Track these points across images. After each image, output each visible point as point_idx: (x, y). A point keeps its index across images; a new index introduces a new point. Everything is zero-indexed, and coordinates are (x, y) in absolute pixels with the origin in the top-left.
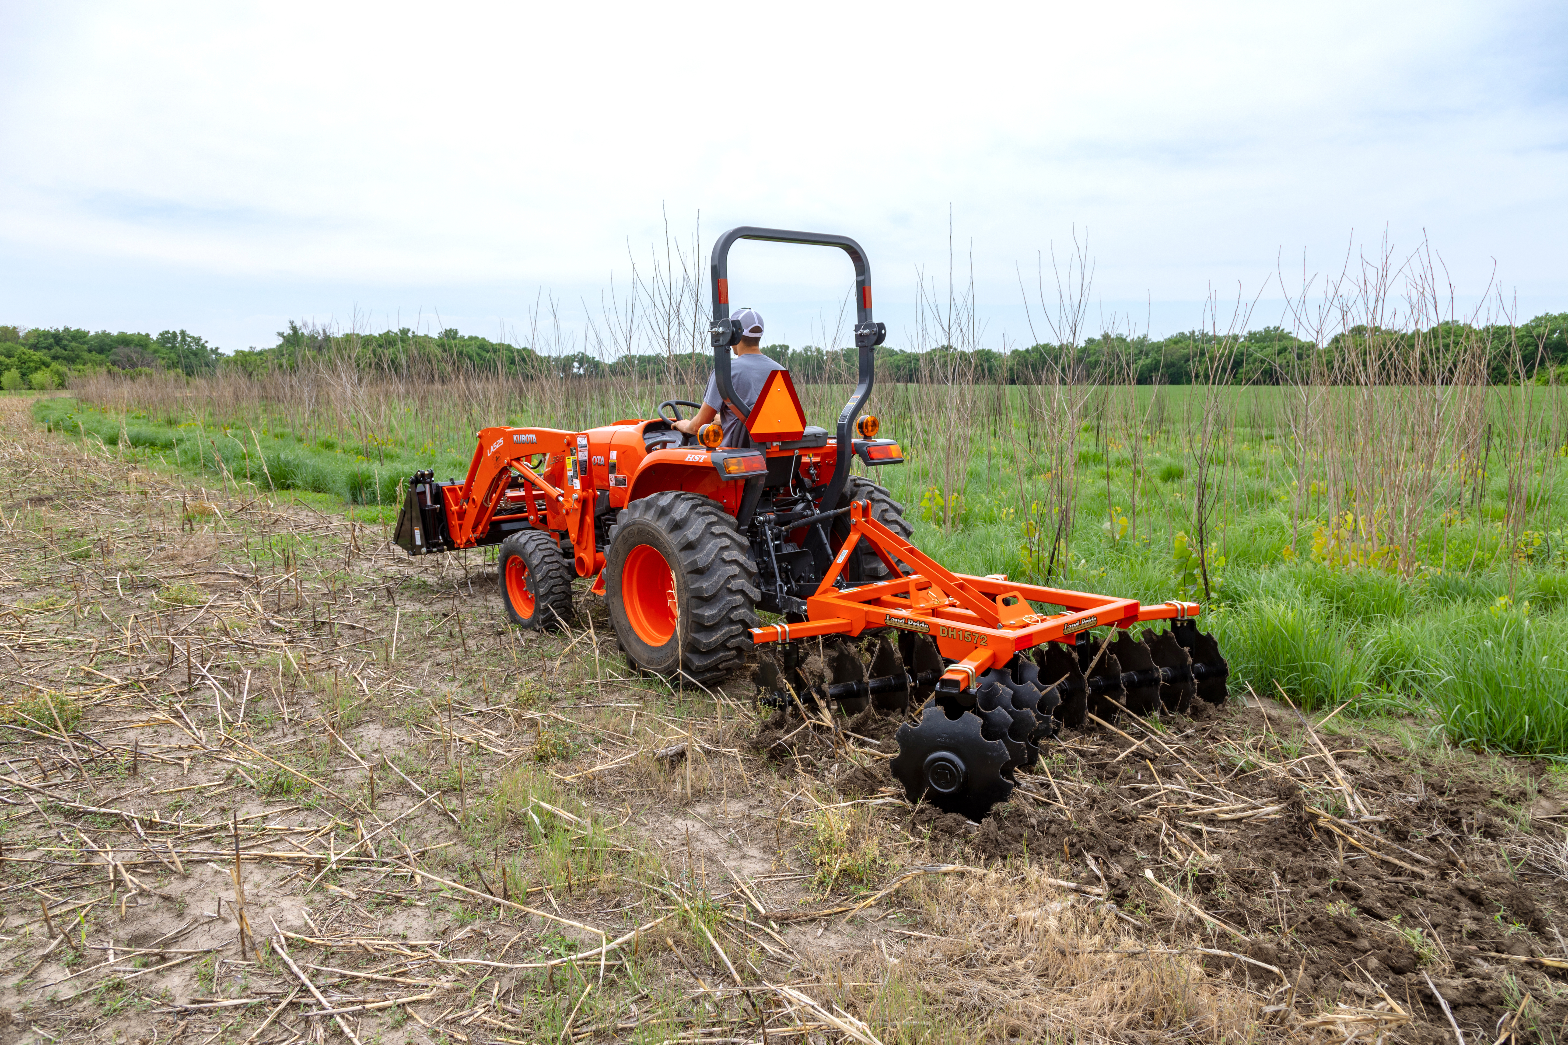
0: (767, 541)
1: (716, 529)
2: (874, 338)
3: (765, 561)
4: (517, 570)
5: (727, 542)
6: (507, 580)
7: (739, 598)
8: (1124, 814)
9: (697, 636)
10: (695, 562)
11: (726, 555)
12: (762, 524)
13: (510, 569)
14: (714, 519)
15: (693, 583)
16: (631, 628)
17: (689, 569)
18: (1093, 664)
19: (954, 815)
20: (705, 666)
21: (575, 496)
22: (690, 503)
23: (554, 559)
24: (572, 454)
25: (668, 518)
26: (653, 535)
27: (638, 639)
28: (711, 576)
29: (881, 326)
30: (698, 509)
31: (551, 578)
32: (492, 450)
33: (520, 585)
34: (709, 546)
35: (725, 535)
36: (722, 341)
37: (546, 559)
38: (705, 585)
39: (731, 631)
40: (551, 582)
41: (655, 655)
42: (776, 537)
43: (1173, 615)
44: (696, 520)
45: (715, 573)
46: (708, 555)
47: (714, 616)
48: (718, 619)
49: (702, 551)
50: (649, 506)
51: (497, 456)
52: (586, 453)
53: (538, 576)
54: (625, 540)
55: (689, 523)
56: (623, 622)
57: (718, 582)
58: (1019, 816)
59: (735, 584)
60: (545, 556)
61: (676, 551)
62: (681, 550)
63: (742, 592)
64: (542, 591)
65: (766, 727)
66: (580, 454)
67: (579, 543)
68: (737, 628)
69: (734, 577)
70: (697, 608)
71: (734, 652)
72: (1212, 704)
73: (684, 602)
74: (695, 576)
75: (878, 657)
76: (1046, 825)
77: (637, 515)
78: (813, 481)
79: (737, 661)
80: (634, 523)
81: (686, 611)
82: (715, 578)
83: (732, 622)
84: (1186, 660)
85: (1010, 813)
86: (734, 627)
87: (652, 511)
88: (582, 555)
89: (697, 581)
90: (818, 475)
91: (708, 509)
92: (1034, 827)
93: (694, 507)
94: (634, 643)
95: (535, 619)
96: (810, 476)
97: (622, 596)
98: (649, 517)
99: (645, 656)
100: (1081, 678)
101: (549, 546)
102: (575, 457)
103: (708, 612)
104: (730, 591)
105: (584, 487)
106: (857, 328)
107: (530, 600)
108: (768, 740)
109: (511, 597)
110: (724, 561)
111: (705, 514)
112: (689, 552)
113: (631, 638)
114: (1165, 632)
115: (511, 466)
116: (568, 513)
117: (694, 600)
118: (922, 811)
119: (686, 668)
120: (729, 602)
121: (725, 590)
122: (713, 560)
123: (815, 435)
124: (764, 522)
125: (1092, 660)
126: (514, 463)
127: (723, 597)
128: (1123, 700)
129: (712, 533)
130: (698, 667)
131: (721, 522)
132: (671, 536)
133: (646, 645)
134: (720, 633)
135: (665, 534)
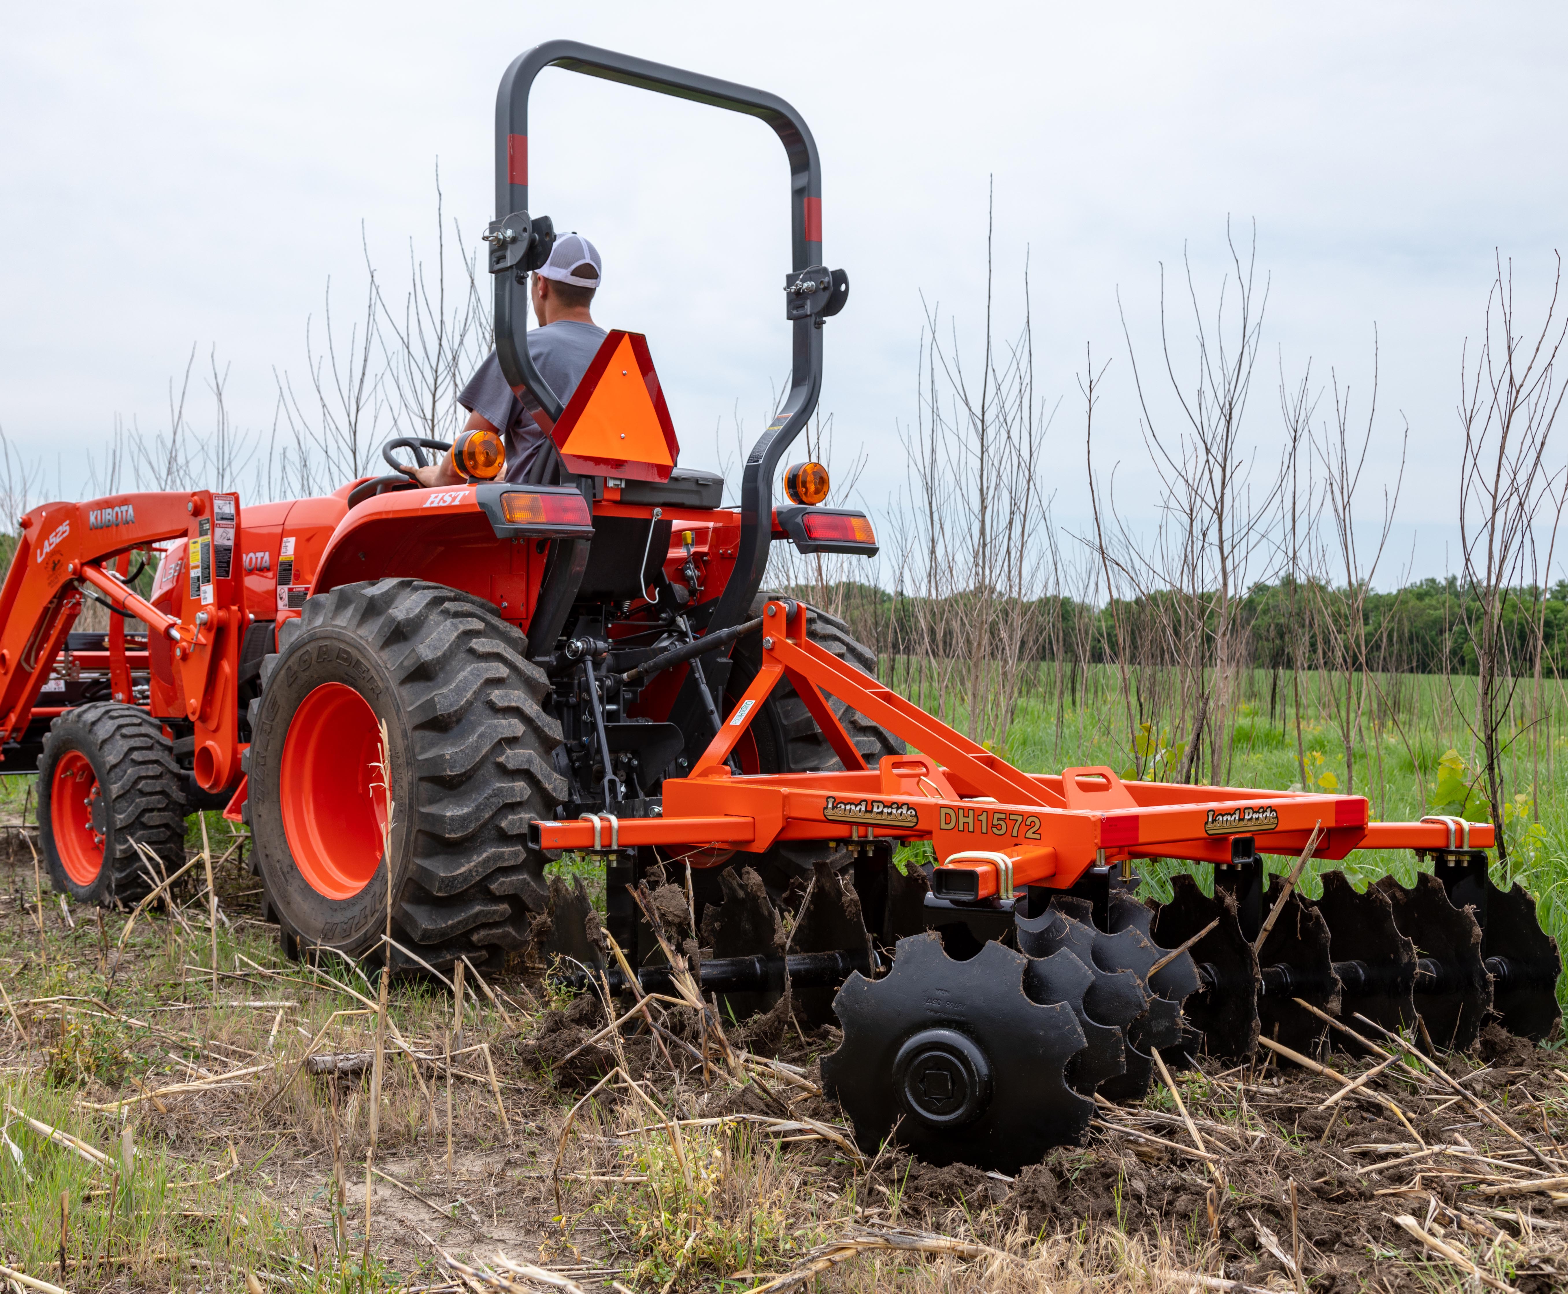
0: (590, 702)
1: (480, 645)
2: (824, 298)
3: (583, 746)
4: (75, 785)
5: (503, 671)
6: (54, 807)
7: (521, 788)
8: (1341, 1184)
9: (427, 864)
10: (431, 703)
11: (496, 695)
12: (580, 657)
13: (63, 782)
14: (476, 625)
15: (424, 750)
16: (293, 866)
17: (417, 721)
18: (1269, 923)
19: (959, 1165)
20: (443, 933)
21: (202, 616)
22: (429, 595)
23: (151, 755)
24: (202, 533)
25: (381, 620)
26: (348, 658)
27: (307, 890)
28: (463, 735)
29: (840, 277)
30: (447, 605)
31: (142, 793)
32: (47, 549)
33: (80, 815)
34: (462, 675)
35: (498, 657)
36: (512, 257)
37: (136, 756)
38: (449, 751)
39: (500, 856)
40: (142, 801)
41: (339, 918)
42: (610, 696)
43: (1439, 842)
44: (438, 624)
45: (473, 730)
46: (459, 691)
47: (463, 820)
48: (472, 827)
49: (446, 683)
50: (343, 603)
51: (55, 562)
52: (231, 533)
53: (115, 789)
54: (292, 677)
55: (424, 631)
56: (278, 855)
57: (476, 748)
58: (1106, 1176)
59: (513, 757)
60: (132, 749)
61: (393, 685)
62: (403, 682)
63: (527, 775)
64: (120, 819)
65: (557, 1025)
66: (218, 531)
67: (204, 717)
68: (513, 853)
69: (512, 741)
70: (432, 801)
71: (504, 907)
72: (1525, 1040)
73: (404, 793)
74: (429, 735)
75: (809, 914)
76: (1166, 1196)
77: (319, 621)
78: (692, 592)
79: (510, 930)
80: (313, 638)
81: (406, 812)
82: (472, 739)
83: (504, 838)
84: (1469, 933)
85: (1087, 1172)
86: (506, 850)
87: (349, 611)
88: (209, 743)
89: (432, 745)
90: (702, 581)
91: (467, 607)
92: (1139, 1198)
93: (437, 602)
94: (297, 898)
95: (102, 882)
96: (685, 580)
97: (279, 801)
98: (344, 621)
99: (318, 921)
100: (1246, 952)
101: (143, 730)
102: (207, 538)
103: (452, 811)
104: (504, 771)
105: (222, 601)
106: (791, 280)
107: (96, 848)
108: (559, 1045)
109: (59, 844)
110: (492, 707)
111: (457, 615)
112: (419, 686)
113: (293, 889)
114: (1423, 878)
115: (82, 579)
116: (185, 657)
117: (425, 785)
118: (888, 1165)
119: (399, 935)
120: (498, 793)
121: (490, 767)
122: (470, 703)
123: (696, 481)
124: (584, 653)
125: (1267, 911)
126: (90, 572)
127: (486, 783)
128: (1335, 1004)
129: (471, 651)
130: (426, 934)
131: (491, 631)
132: (385, 654)
133: (322, 900)
134: (477, 859)
135: (372, 652)
